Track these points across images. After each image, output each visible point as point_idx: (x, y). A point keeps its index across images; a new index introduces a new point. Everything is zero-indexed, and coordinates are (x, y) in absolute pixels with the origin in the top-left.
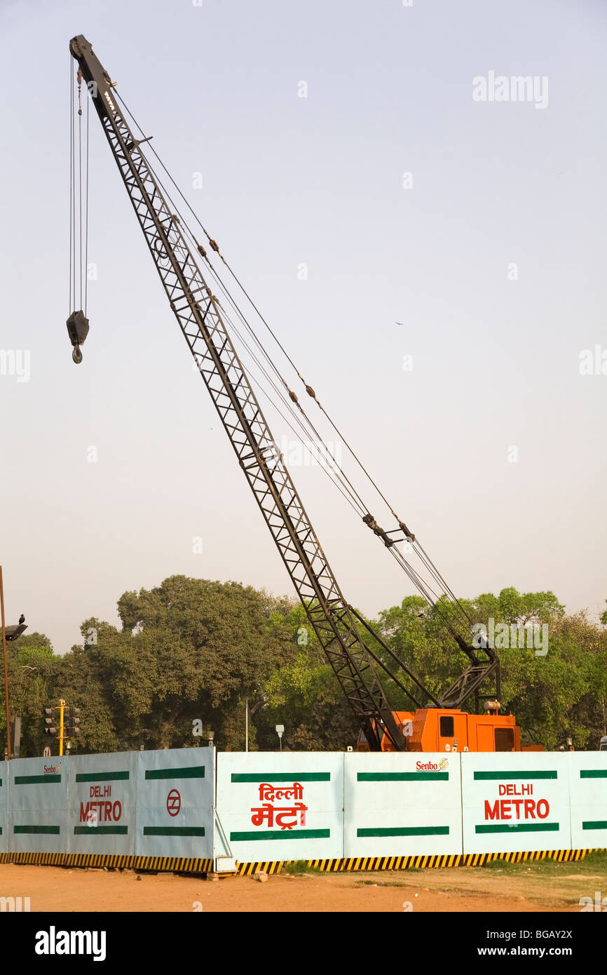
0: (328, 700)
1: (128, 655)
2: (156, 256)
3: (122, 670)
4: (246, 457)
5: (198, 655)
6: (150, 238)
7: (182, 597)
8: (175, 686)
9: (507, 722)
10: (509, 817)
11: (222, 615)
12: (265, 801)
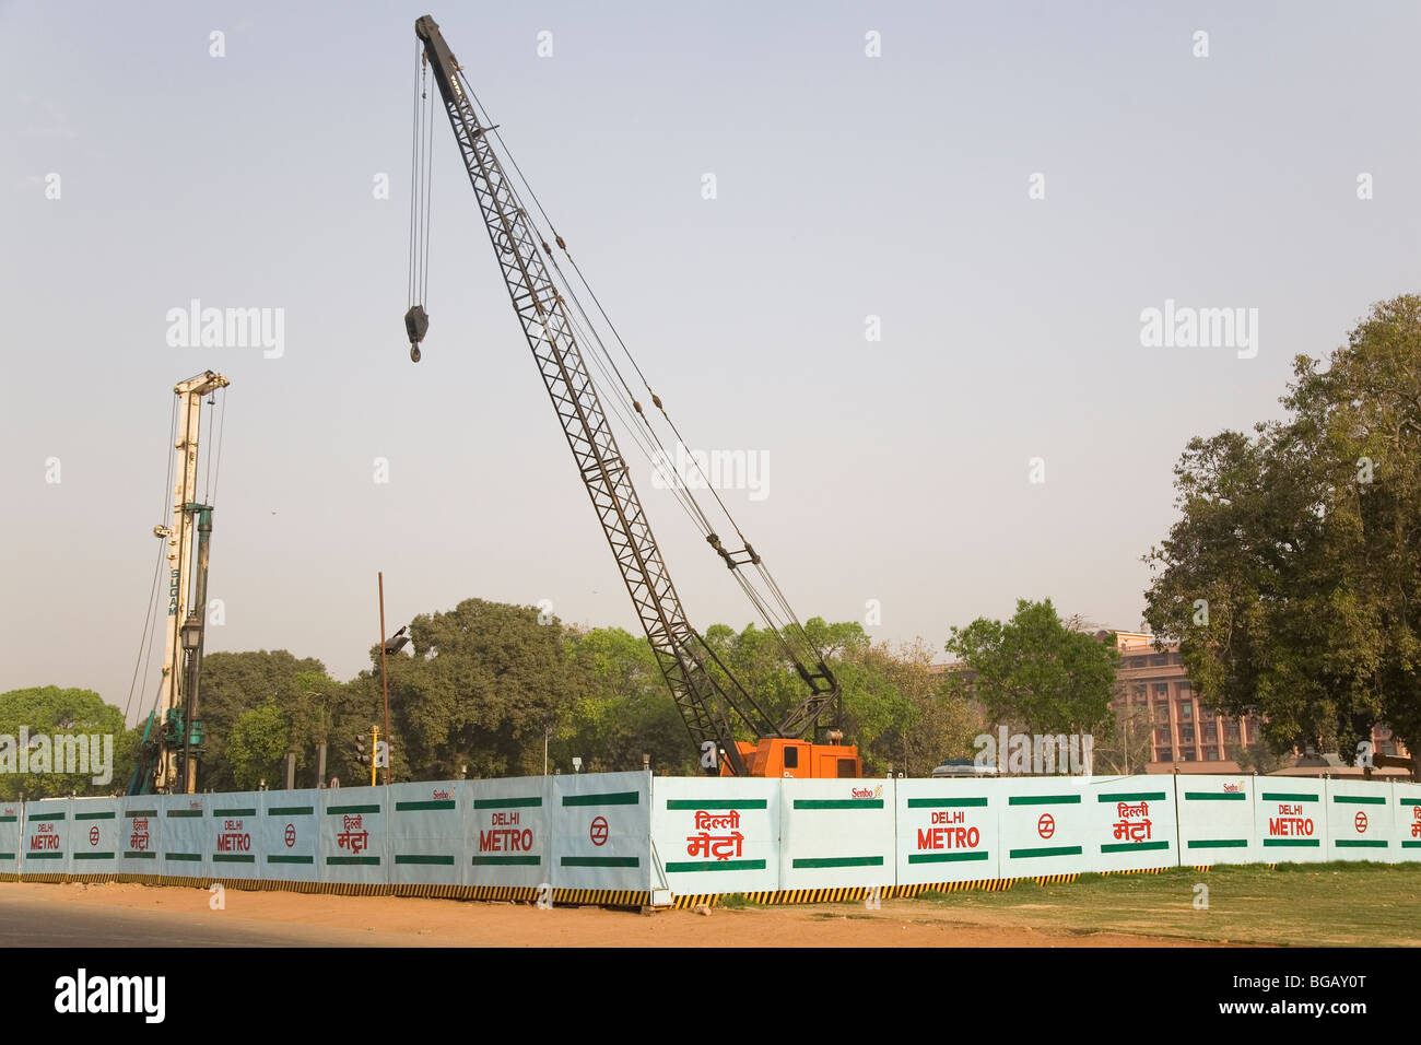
0: (624, 732)
1: (426, 682)
2: (500, 251)
3: (418, 697)
4: (588, 470)
5: (498, 683)
6: (493, 231)
7: (480, 622)
8: (474, 716)
9: (845, 752)
10: (941, 846)
11: (525, 640)
12: (702, 830)
